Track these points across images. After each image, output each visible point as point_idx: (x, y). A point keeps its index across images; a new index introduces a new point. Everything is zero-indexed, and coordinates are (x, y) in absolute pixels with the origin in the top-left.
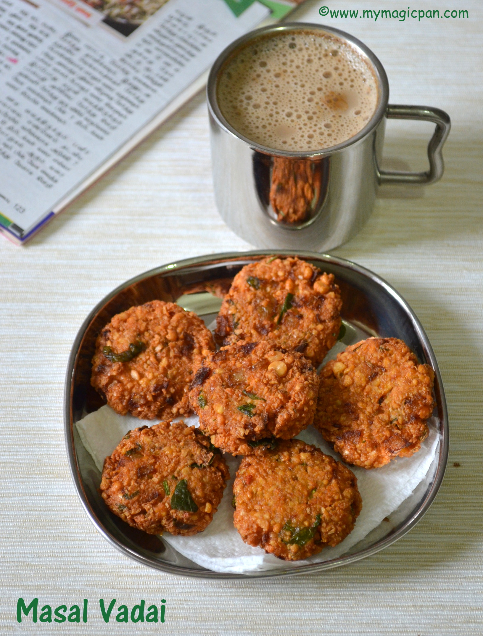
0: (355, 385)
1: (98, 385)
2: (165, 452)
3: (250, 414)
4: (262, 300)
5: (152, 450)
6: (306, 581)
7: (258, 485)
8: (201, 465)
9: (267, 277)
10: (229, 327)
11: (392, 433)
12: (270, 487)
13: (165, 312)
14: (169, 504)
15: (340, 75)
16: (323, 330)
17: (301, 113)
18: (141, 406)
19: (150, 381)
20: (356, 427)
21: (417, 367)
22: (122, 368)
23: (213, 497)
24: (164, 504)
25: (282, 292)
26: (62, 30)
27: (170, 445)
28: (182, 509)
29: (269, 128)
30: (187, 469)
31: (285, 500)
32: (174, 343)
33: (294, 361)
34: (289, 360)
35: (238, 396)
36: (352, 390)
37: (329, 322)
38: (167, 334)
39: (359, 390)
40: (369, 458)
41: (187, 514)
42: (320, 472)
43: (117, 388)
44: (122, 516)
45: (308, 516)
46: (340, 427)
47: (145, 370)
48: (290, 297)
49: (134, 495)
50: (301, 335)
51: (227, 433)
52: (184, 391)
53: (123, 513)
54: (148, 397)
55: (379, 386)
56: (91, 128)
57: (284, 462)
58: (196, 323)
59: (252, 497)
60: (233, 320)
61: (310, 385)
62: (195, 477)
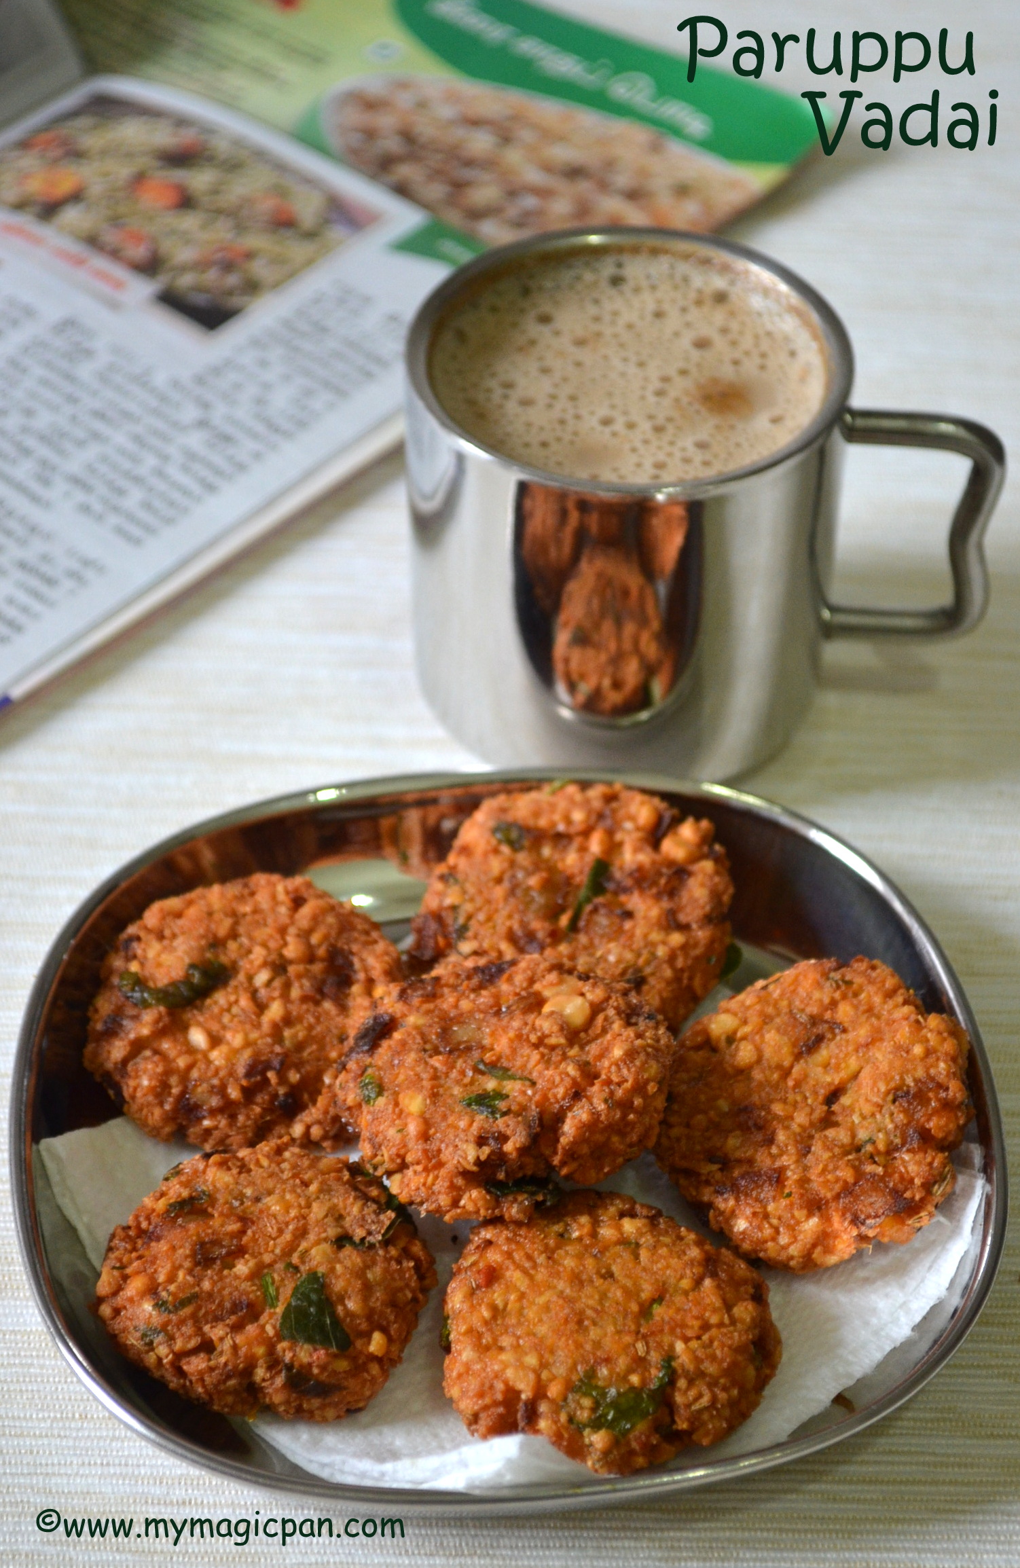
0: (765, 1063)
1: (102, 1065)
2: (269, 1208)
3: (493, 1113)
4: (529, 874)
5: (236, 1204)
6: (632, 1544)
7: (510, 1287)
8: (363, 1239)
9: (543, 822)
10: (446, 937)
11: (859, 1174)
12: (541, 1294)
13: (282, 896)
14: (274, 1327)
15: (734, 343)
16: (684, 947)
17: (635, 417)
18: (213, 1112)
19: (236, 1052)
20: (768, 1162)
21: (925, 1020)
22: (166, 1019)
23: (392, 1318)
24: (263, 1327)
25: (582, 858)
26: (52, 312)
27: (284, 1191)
28: (310, 1340)
29: (555, 447)
30: (326, 1247)
31: (580, 1323)
32: (301, 968)
33: (608, 998)
34: (596, 994)
35: (463, 1073)
36: (757, 1075)
37: (701, 928)
38: (285, 944)
39: (776, 1076)
40: (801, 1237)
41: (322, 1352)
42: (674, 1262)
43: (150, 1066)
44: (151, 1359)
45: (640, 1363)
46: (726, 1164)
47: (224, 1028)
48: (601, 870)
49: (183, 1303)
50: (629, 956)
51: (433, 1162)
52: (322, 1082)
53: (153, 1349)
54: (229, 1090)
55: (826, 1066)
56: (113, 520)
57: (580, 1239)
58: (359, 927)
59: (494, 1318)
60: (455, 919)
61: (650, 1050)
62: (346, 1268)
